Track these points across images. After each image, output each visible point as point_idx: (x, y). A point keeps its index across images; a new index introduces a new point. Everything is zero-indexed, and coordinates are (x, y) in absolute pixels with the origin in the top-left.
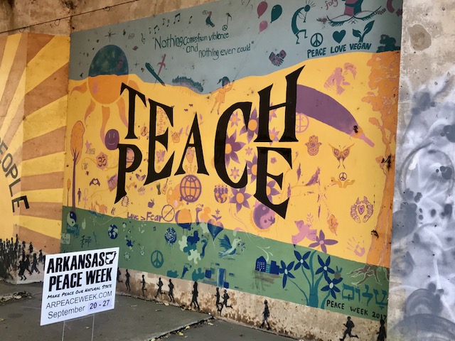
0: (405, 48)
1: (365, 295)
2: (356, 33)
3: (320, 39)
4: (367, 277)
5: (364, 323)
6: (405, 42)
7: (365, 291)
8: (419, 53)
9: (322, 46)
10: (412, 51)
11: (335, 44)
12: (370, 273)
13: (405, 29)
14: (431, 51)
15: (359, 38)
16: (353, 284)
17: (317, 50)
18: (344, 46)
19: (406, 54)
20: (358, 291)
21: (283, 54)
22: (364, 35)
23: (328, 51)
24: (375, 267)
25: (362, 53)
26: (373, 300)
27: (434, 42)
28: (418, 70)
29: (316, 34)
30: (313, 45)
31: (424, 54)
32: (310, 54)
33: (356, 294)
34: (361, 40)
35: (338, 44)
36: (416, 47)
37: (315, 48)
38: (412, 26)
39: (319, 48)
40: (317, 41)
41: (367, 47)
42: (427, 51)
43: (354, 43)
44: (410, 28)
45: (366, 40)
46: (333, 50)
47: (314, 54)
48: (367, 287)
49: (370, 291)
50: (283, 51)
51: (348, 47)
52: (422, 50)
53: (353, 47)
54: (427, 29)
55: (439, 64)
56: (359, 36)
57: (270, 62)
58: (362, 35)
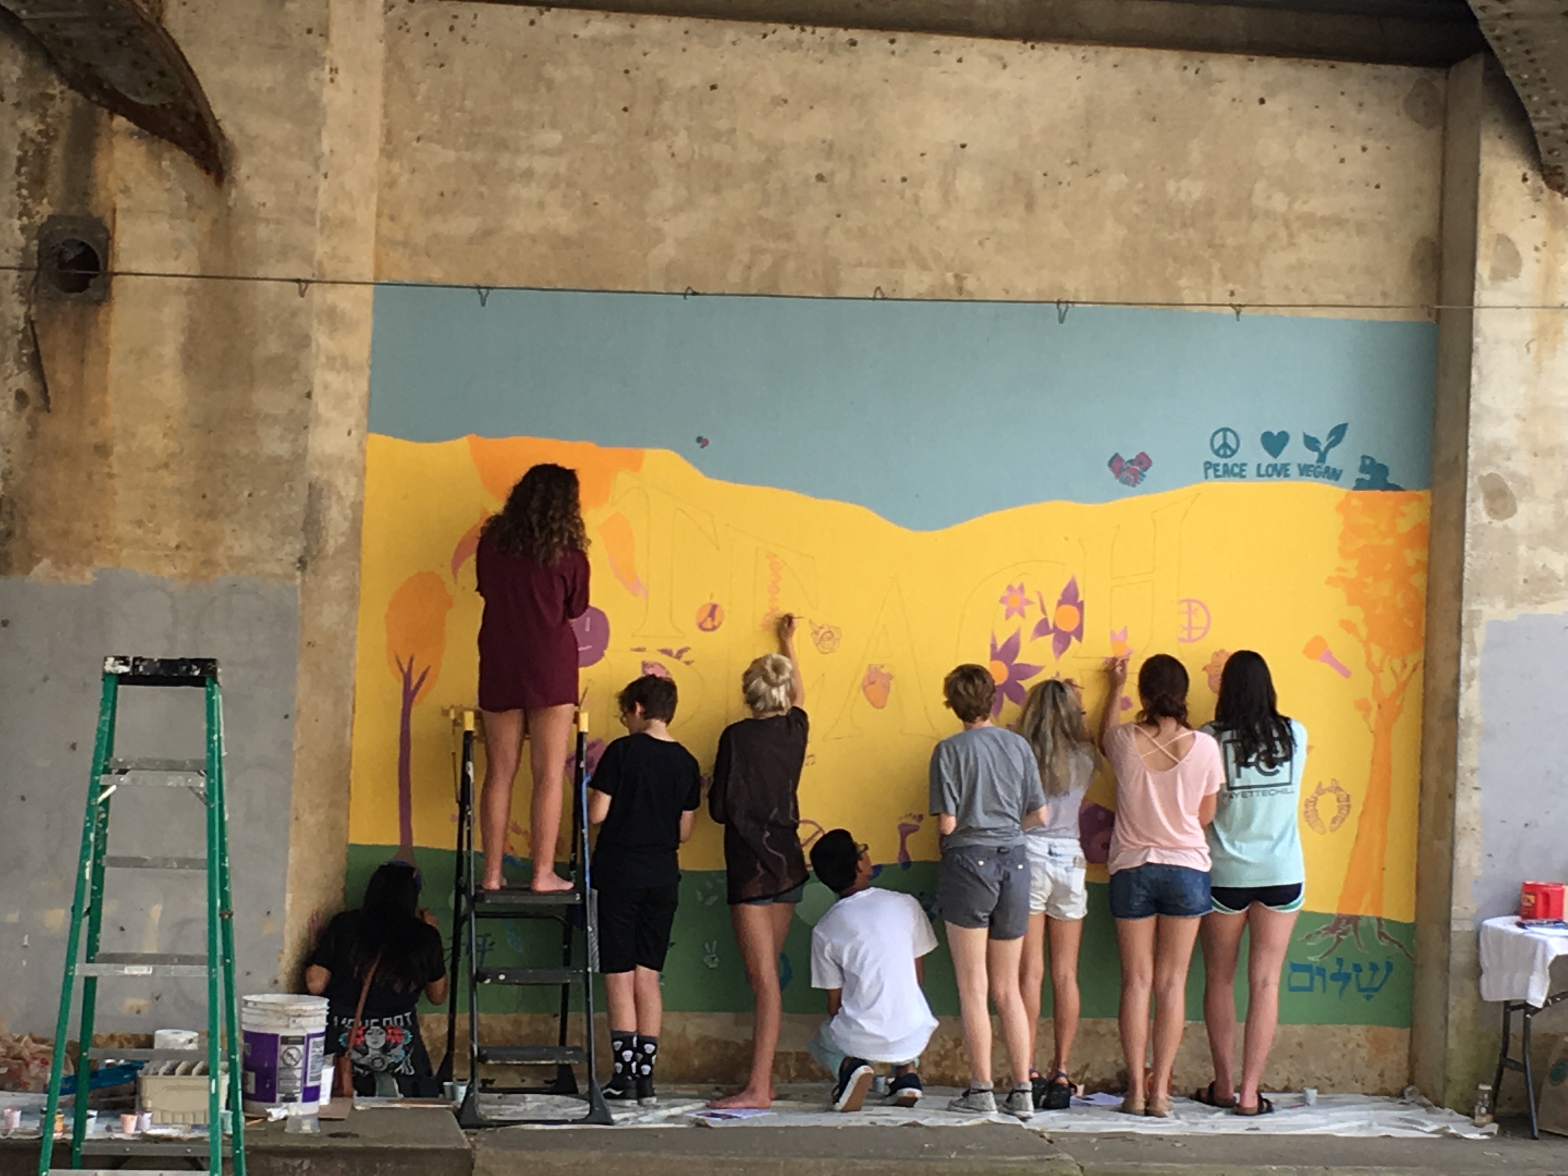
0: (1473, 512)
1: (1335, 977)
2: (1311, 443)
3: (1231, 441)
4: (1339, 940)
5: (1334, 1035)
6: (1473, 501)
7: (1335, 969)
8: (1497, 524)
9: (1237, 459)
10: (1485, 518)
11: (1267, 459)
12: (1344, 933)
13: (1472, 477)
14: (1517, 522)
15: (1316, 454)
16: (1312, 959)
17: (1226, 465)
18: (1285, 467)
19: (1475, 523)
20: (1321, 971)
21: (1143, 461)
22: (1328, 448)
23: (1251, 470)
24: (1354, 920)
25: (1322, 485)
26: (1352, 986)
27: (1522, 508)
28: (1496, 554)
29: (1225, 430)
30: (1216, 452)
31: (1506, 528)
32: (1211, 472)
33: (1318, 979)
34: (1322, 458)
35: (1270, 460)
36: (1493, 512)
37: (1222, 461)
38: (1485, 474)
39: (1230, 461)
40: (1225, 445)
41: (1334, 475)
42: (1510, 522)
43: (1309, 463)
44: (1481, 478)
45: (1334, 459)
46: (1263, 472)
47: (1219, 473)
48: (1340, 961)
49: (1348, 968)
50: (1143, 454)
51: (1294, 470)
52: (1501, 519)
53: (1305, 470)
54: (1509, 483)
55: (1530, 548)
56: (1316, 449)
57: (1111, 474)
58: (1322, 448)
